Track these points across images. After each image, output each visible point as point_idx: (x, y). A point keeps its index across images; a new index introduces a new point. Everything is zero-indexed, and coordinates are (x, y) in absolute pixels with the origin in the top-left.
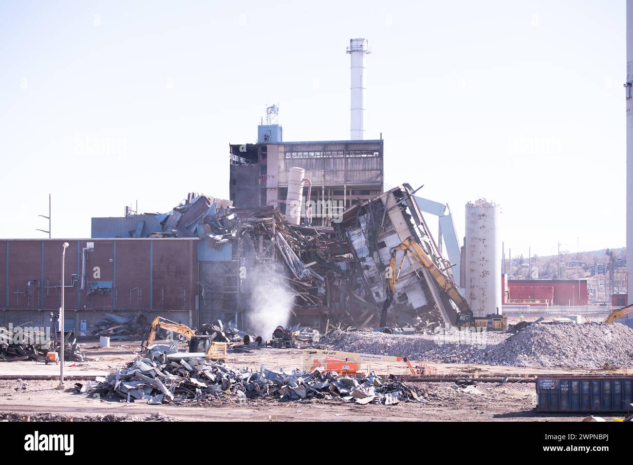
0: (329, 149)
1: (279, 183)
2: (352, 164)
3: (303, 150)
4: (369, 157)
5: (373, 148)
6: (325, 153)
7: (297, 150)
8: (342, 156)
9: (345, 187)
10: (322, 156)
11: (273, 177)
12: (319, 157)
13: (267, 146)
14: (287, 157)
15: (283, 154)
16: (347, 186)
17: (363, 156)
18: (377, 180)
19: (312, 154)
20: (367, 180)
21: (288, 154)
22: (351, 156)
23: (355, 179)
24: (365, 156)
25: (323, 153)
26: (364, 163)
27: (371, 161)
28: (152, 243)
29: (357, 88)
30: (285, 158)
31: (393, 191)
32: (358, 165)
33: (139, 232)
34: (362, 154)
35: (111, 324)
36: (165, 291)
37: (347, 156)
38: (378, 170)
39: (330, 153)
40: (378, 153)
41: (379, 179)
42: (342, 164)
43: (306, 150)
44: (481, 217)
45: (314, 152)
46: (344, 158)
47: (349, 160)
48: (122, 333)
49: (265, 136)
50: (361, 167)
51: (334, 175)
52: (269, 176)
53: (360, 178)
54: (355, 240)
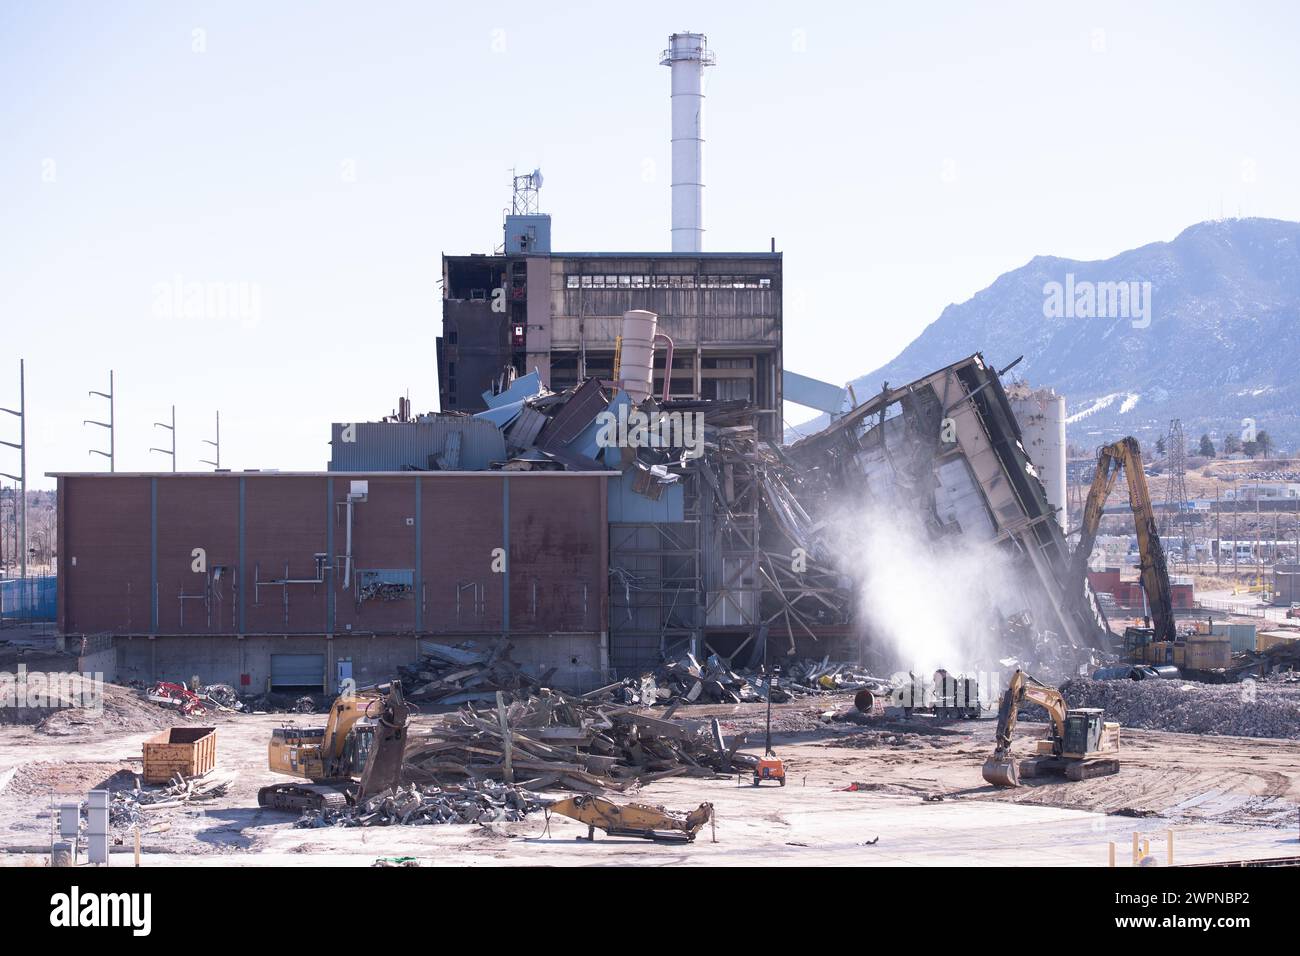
0: (662, 270)
1: (552, 341)
2: (713, 303)
3: (605, 270)
4: (750, 289)
5: (758, 269)
6: (654, 277)
7: (592, 270)
8: (691, 286)
9: (699, 351)
10: (648, 286)
11: (541, 328)
12: (640, 286)
13: (527, 260)
14: (569, 286)
15: (561, 279)
16: (702, 350)
17: (736, 286)
18: (766, 339)
19: (626, 280)
20: (745, 337)
21: (571, 279)
22: (711, 286)
23: (719, 336)
24: (742, 286)
25: (651, 279)
26: (740, 303)
27: (755, 299)
28: (506, 482)
29: (687, 140)
30: (565, 288)
31: (956, 368)
32: (726, 305)
33: (452, 456)
34: (734, 281)
35: (446, 666)
36: (539, 589)
37: (703, 286)
38: (770, 317)
39: (665, 278)
40: (768, 281)
41: (771, 336)
42: (691, 303)
43: (611, 270)
44: (1036, 420)
45: (631, 275)
46: (695, 289)
47: (707, 295)
48: (477, 686)
49: (524, 238)
50: (733, 310)
51: (675, 327)
52: (533, 327)
53: (729, 334)
54: (872, 472)
